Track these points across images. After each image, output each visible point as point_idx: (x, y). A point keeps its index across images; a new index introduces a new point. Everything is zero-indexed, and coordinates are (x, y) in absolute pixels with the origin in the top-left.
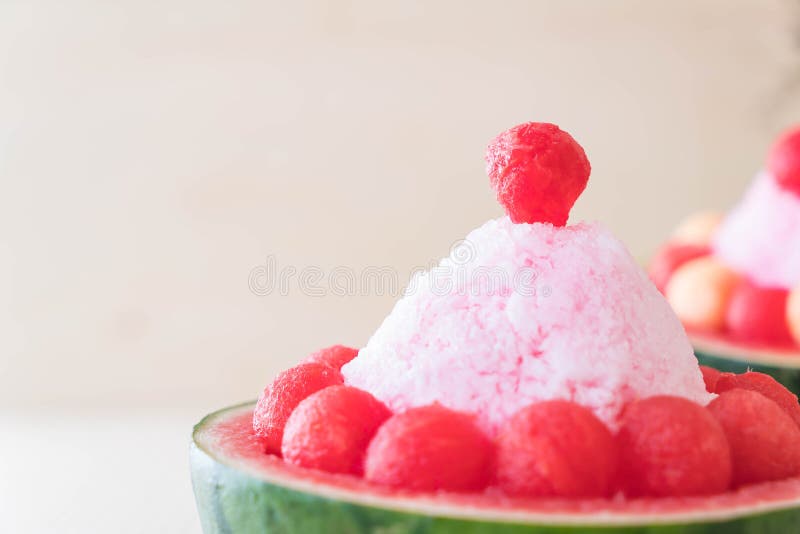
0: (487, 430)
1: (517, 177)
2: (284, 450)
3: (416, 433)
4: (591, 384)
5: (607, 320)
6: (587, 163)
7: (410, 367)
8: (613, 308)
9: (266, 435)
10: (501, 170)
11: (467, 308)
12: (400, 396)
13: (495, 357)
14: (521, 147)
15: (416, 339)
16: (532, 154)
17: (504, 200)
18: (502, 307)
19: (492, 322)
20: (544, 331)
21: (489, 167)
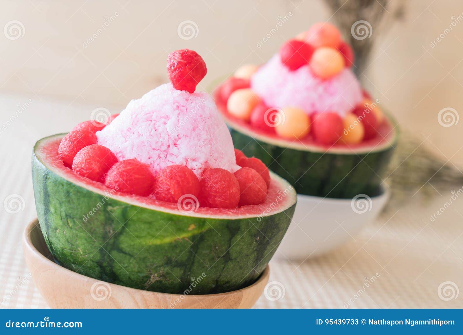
0: (153, 172)
1: (178, 73)
2: (73, 166)
3: (127, 171)
4: (194, 160)
5: (204, 136)
6: (206, 69)
7: (126, 142)
8: (207, 131)
9: (64, 156)
10: (173, 68)
11: (151, 121)
12: (120, 152)
13: (160, 144)
14: (182, 61)
15: (129, 130)
16: (186, 64)
17: (172, 79)
18: (165, 123)
19: (160, 129)
20: (180, 136)
21: (168, 66)
